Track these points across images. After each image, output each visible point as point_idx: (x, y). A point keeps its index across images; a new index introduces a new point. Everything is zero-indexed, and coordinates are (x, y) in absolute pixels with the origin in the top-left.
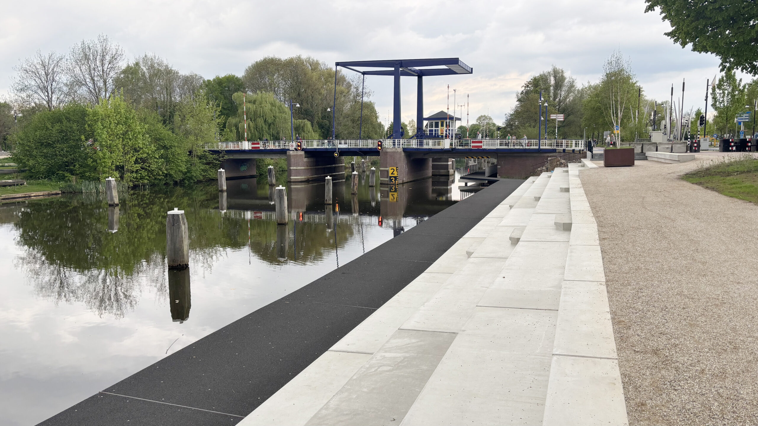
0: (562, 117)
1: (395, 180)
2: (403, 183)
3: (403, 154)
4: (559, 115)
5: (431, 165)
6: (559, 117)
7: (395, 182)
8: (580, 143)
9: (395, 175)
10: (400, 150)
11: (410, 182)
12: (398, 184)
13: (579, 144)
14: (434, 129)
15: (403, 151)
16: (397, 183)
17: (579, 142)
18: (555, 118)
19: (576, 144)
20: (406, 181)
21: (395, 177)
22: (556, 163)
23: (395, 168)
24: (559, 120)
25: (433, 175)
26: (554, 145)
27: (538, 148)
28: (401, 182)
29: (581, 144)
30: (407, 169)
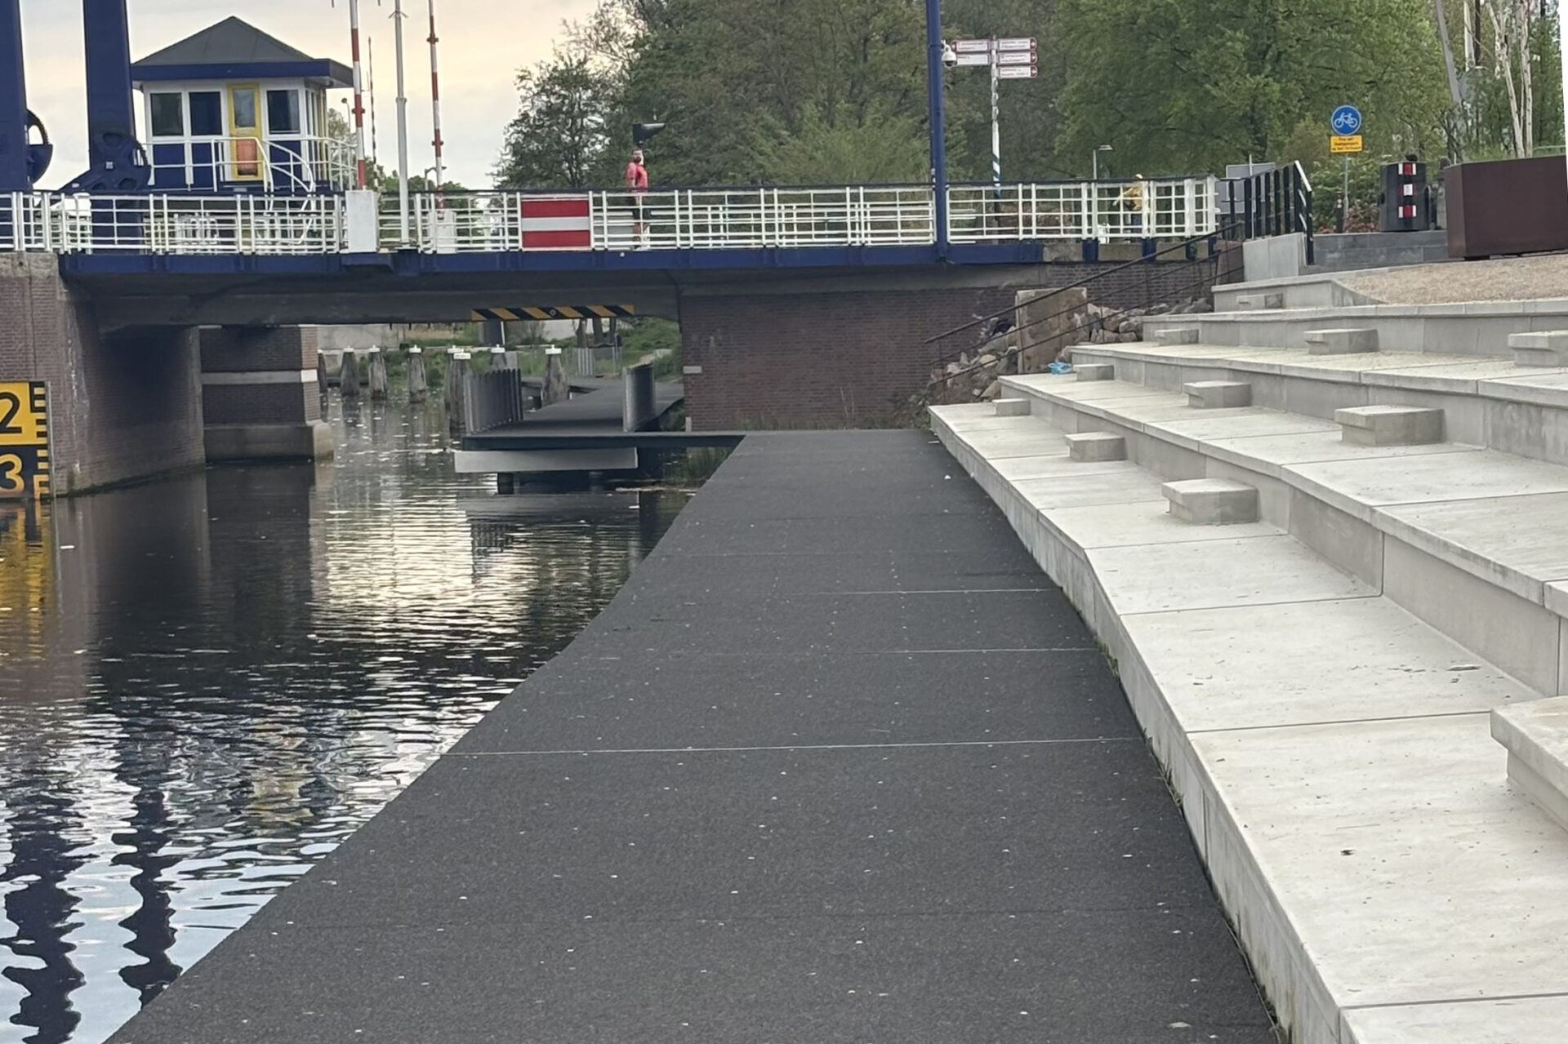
0: (1027, 58)
1: (28, 471)
2: (72, 496)
3: (61, 294)
4: (1004, 44)
5: (199, 390)
6: (1007, 59)
7: (29, 487)
8: (1189, 195)
9: (28, 438)
10: (44, 269)
11: (107, 488)
12: (45, 499)
13: (1180, 204)
14: (188, 139)
15: (62, 273)
16: (38, 491)
17: (1180, 190)
18: (982, 60)
19: (1163, 205)
20: (87, 484)
21: (28, 454)
22: (1064, 323)
23: (21, 391)
24: (1007, 73)
25: (208, 460)
26: (1028, 221)
27: (931, 240)
28: (60, 485)
29: (1199, 203)
30: (86, 402)
